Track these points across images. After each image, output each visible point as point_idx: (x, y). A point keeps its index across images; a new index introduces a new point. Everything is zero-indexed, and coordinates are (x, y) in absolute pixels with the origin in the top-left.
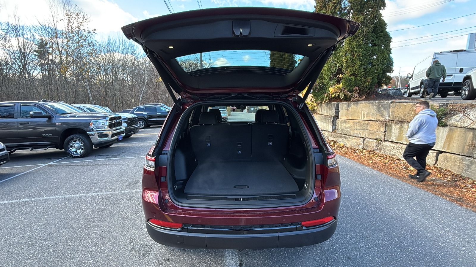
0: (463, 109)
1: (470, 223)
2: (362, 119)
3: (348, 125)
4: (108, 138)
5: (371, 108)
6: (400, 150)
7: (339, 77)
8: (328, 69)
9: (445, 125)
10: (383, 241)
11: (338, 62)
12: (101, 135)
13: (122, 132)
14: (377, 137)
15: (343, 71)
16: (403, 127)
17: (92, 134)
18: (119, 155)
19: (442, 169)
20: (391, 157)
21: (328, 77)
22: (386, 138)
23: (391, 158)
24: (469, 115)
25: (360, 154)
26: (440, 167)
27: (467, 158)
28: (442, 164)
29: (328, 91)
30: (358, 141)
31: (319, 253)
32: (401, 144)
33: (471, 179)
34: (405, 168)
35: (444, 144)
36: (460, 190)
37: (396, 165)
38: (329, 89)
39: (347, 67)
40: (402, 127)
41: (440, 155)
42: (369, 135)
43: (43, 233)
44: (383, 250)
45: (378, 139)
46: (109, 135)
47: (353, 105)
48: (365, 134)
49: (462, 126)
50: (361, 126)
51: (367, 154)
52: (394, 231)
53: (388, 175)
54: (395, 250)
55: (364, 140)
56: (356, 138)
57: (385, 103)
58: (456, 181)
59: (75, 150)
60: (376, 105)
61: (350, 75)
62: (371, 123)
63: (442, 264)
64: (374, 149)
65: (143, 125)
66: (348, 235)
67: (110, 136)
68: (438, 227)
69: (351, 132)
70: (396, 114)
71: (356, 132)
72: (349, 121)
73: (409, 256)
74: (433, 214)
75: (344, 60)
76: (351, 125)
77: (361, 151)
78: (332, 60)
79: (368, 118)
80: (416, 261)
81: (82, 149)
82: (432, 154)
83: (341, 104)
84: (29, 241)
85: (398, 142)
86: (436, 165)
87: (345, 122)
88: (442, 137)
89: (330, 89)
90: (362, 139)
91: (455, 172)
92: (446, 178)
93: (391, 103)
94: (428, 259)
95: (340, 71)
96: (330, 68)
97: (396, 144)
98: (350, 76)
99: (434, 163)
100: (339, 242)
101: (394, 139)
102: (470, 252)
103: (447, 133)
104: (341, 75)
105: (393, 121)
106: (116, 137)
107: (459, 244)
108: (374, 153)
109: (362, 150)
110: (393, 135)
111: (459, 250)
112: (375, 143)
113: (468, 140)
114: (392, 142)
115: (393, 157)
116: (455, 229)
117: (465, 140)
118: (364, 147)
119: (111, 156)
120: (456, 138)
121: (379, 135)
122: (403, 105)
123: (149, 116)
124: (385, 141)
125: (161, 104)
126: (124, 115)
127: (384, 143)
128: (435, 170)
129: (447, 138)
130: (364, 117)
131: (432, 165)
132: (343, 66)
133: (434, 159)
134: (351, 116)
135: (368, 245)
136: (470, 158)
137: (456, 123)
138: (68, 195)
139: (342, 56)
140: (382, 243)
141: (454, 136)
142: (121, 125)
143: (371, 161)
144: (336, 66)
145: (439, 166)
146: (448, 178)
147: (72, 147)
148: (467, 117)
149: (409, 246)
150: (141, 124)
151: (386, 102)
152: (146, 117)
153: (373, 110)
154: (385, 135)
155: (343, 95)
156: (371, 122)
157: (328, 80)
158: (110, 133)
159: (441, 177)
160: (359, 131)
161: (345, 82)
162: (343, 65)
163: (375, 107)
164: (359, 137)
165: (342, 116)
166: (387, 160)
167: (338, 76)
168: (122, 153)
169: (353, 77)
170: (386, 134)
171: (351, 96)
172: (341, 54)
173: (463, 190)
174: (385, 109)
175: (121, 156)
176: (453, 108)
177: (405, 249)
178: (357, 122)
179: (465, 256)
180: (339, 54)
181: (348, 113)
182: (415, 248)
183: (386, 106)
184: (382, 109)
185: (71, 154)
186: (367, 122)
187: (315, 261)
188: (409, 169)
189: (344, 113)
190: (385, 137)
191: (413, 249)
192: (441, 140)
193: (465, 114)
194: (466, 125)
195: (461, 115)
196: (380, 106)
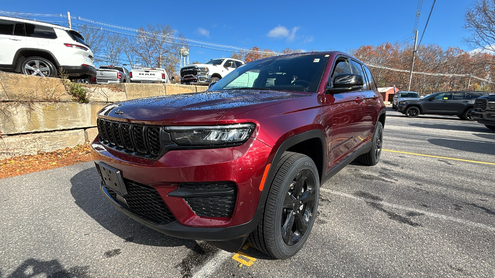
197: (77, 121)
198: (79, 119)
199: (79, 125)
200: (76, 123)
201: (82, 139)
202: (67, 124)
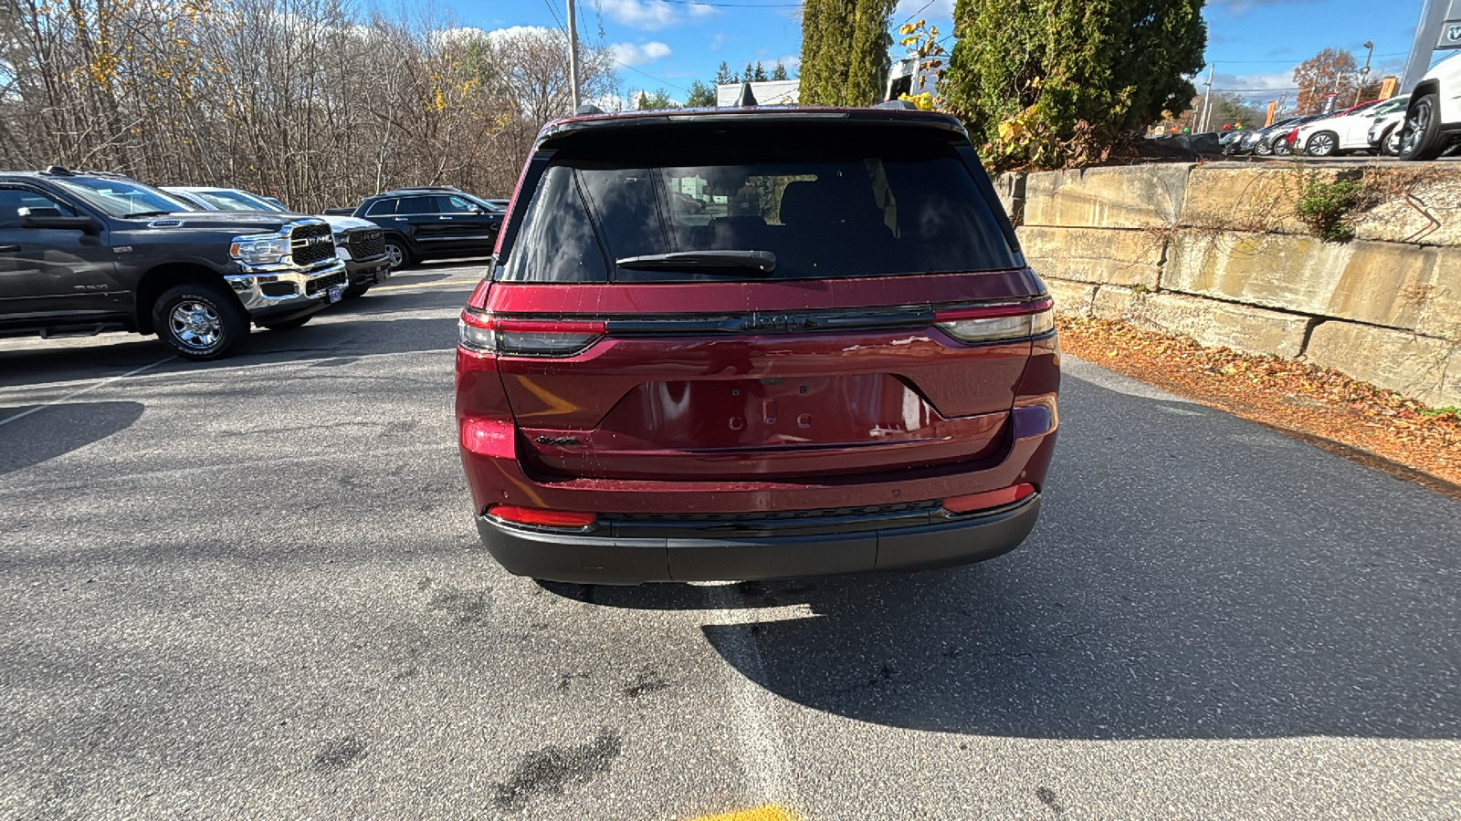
0: (1406, 183)
1: (1385, 508)
2: (1096, 225)
3: (1049, 246)
4: (296, 296)
5: (1124, 187)
6: (1202, 317)
7: (1029, 88)
8: (997, 60)
9: (1346, 238)
10: (1148, 560)
11: (1031, 37)
12: (273, 288)
13: (339, 278)
14: (1137, 279)
15: (1046, 66)
16: (1219, 246)
17: (240, 283)
18: (339, 349)
19: (1317, 369)
20: (1173, 339)
21: (995, 88)
22: (1162, 280)
23: (1173, 343)
24: (1423, 203)
25: (1081, 332)
26: (1313, 365)
27: (1394, 334)
28: (1319, 353)
29: (994, 134)
30: (1076, 295)
31: (973, 594)
32: (1206, 297)
33: (1396, 394)
34: (1211, 369)
35: (1334, 295)
36: (1362, 425)
37: (1187, 361)
38: (997, 129)
39: (1058, 55)
40: (1216, 245)
41: (1317, 328)
42: (1111, 275)
43: (151, 570)
44: (1151, 581)
45: (1137, 285)
46: (298, 287)
47: (1069, 181)
48: (1099, 272)
49: (1397, 238)
50: (1090, 247)
51: (1101, 333)
52: (1180, 535)
53: (1164, 389)
54: (1183, 580)
55: (1096, 290)
56: (1072, 284)
57: (1170, 172)
58: (1354, 401)
59: (193, 335)
60: (1140, 180)
61: (1067, 79)
62: (1121, 238)
63: (1307, 609)
64: (1124, 317)
65: (398, 259)
66: (1054, 547)
67: (302, 289)
68: (1299, 521)
69: (1059, 265)
70: (1200, 207)
71: (1073, 267)
72: (1053, 233)
73: (1220, 592)
74: (1288, 487)
75: (1050, 29)
76: (1060, 245)
77: (1083, 324)
78: (1012, 28)
79: (1114, 220)
80: (1239, 603)
81: (216, 333)
82: (1294, 326)
83: (1032, 178)
84: (110, 593)
85: (1198, 292)
86: (1301, 359)
87: (1042, 235)
88: (1331, 275)
89: (1000, 127)
90: (1090, 288)
91: (1354, 377)
92: (1326, 395)
93: (1190, 170)
94: (1269, 598)
95: (1034, 68)
96: (1004, 57)
97: (1191, 299)
98: (1066, 84)
99: (1298, 352)
100: (1029, 565)
101: (1185, 285)
102: (1381, 579)
103: (1347, 260)
104: (1037, 79)
105: (1190, 227)
106: (321, 293)
107: (1355, 559)
108: (1123, 328)
109: (1086, 320)
110: (1185, 271)
111: (1354, 573)
112: (1128, 298)
113: (1406, 280)
114: (1179, 293)
115: (1179, 338)
116: (1345, 523)
117: (1396, 281)
118: (1094, 313)
119: (312, 352)
120: (1372, 275)
121: (1142, 274)
122: (1226, 175)
123: (414, 228)
124: (1159, 290)
125: (450, 187)
126: (338, 223)
127: (1155, 298)
128: (1299, 372)
129: (1345, 276)
130: (1101, 217)
131: (1289, 358)
132: (1047, 50)
133: (1299, 339)
134: (1061, 216)
135: (1110, 572)
136: (1403, 335)
137: (1380, 229)
138: (201, 466)
139: (1045, 15)
140: (1148, 565)
141: (1368, 269)
142: (333, 255)
143: (1115, 352)
144: (1024, 51)
145: (1310, 359)
146: (1331, 393)
147: (180, 325)
148: (1416, 207)
149: (1221, 569)
150: (392, 255)
151: (1176, 169)
152: (406, 230)
153: (1131, 195)
154: (1161, 273)
155: (1041, 149)
156: (1122, 232)
157: (994, 99)
158: (301, 281)
159: (1312, 393)
160: (1083, 263)
161: (1049, 105)
162: (1045, 46)
163: (1139, 185)
164: (1079, 282)
165: (1033, 217)
166: (1161, 349)
167: (1027, 85)
168: (348, 342)
169: (1075, 87)
170: (1164, 270)
171: (1064, 151)
172: (1041, 7)
173: (1371, 424)
174: (1167, 188)
175: (345, 351)
176: (1375, 182)
177: (1209, 577)
178: (1080, 234)
179: (1369, 588)
180: (1035, 8)
181: (1052, 206)
182: (1235, 573)
183: (1173, 180)
184: (1160, 191)
185: (180, 348)
186: (1109, 233)
187: (965, 613)
188: (1222, 371)
189: (1041, 206)
190: (1159, 278)
191: (1230, 577)
192: (1328, 284)
193: (1411, 199)
194: (1408, 232)
195: (1398, 203)
196: (1155, 180)
197: (1291, 291)
198: (1297, 286)
199: (1291, 302)
200: (1286, 294)
201: (1294, 344)
202: (1265, 293)
